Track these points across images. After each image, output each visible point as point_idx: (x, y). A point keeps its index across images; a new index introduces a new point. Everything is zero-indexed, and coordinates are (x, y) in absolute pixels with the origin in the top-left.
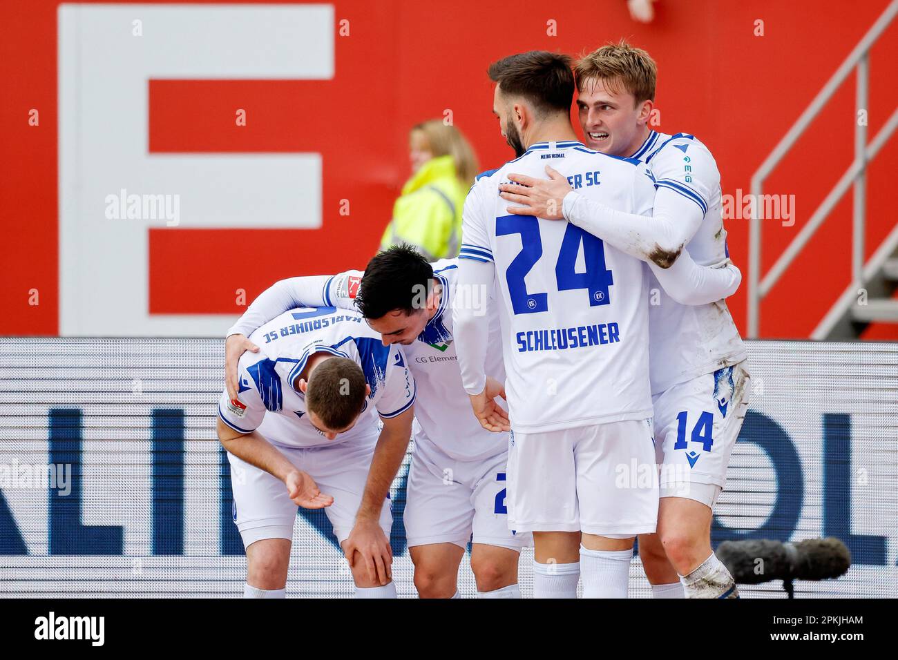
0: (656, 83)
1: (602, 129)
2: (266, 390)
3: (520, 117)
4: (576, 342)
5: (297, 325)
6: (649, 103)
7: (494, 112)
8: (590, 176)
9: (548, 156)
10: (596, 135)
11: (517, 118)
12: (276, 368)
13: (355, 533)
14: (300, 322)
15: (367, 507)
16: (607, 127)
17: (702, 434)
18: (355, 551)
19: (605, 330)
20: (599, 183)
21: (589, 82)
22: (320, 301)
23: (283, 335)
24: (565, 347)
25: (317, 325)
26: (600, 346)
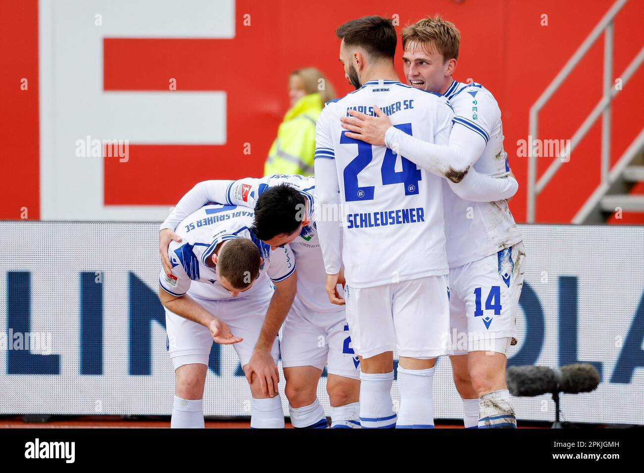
0: (460, 47)
1: (420, 78)
2: (188, 265)
3: (358, 62)
4: (394, 221)
5: (208, 218)
6: (454, 61)
7: (340, 60)
8: (407, 103)
9: (378, 90)
10: (416, 82)
11: (356, 62)
12: (194, 250)
13: (253, 360)
14: (210, 216)
15: (262, 342)
16: (423, 77)
17: (493, 303)
18: (253, 372)
19: (415, 213)
20: (413, 108)
21: (411, 44)
22: (224, 201)
23: (198, 226)
24: (386, 224)
25: (222, 218)
26: (410, 223)
